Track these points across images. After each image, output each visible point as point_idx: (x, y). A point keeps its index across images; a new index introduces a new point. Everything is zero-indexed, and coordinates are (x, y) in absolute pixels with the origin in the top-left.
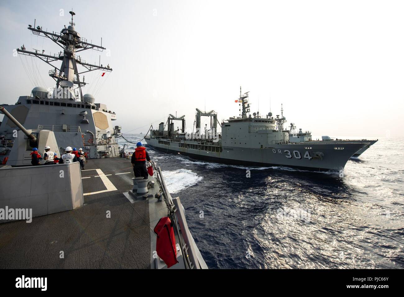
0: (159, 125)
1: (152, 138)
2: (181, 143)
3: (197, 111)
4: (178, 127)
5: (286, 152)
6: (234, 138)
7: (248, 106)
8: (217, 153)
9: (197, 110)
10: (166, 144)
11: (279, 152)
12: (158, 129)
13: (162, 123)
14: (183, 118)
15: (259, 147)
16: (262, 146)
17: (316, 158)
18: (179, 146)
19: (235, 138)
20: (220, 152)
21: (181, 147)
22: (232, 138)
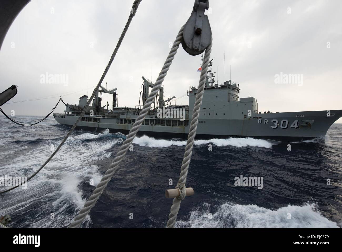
0: (80, 98)
1: (68, 115)
2: (120, 119)
3: (143, 80)
4: (108, 102)
5: (274, 121)
6: (207, 109)
7: (213, 76)
8: (180, 127)
9: (143, 78)
10: (94, 122)
11: (265, 122)
12: (78, 104)
13: (85, 97)
14: (114, 92)
15: (243, 117)
16: (245, 115)
17: (306, 126)
18: (117, 123)
19: (209, 109)
20: (184, 126)
21: (120, 124)
22: (204, 109)
